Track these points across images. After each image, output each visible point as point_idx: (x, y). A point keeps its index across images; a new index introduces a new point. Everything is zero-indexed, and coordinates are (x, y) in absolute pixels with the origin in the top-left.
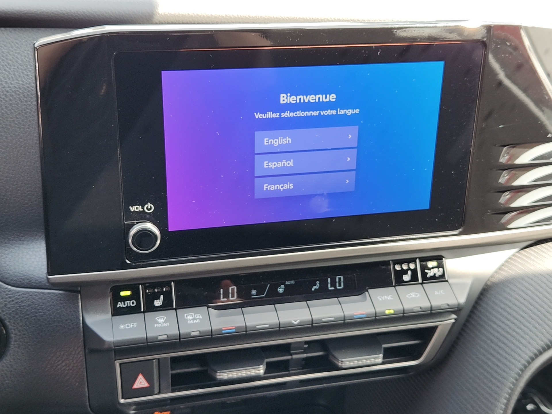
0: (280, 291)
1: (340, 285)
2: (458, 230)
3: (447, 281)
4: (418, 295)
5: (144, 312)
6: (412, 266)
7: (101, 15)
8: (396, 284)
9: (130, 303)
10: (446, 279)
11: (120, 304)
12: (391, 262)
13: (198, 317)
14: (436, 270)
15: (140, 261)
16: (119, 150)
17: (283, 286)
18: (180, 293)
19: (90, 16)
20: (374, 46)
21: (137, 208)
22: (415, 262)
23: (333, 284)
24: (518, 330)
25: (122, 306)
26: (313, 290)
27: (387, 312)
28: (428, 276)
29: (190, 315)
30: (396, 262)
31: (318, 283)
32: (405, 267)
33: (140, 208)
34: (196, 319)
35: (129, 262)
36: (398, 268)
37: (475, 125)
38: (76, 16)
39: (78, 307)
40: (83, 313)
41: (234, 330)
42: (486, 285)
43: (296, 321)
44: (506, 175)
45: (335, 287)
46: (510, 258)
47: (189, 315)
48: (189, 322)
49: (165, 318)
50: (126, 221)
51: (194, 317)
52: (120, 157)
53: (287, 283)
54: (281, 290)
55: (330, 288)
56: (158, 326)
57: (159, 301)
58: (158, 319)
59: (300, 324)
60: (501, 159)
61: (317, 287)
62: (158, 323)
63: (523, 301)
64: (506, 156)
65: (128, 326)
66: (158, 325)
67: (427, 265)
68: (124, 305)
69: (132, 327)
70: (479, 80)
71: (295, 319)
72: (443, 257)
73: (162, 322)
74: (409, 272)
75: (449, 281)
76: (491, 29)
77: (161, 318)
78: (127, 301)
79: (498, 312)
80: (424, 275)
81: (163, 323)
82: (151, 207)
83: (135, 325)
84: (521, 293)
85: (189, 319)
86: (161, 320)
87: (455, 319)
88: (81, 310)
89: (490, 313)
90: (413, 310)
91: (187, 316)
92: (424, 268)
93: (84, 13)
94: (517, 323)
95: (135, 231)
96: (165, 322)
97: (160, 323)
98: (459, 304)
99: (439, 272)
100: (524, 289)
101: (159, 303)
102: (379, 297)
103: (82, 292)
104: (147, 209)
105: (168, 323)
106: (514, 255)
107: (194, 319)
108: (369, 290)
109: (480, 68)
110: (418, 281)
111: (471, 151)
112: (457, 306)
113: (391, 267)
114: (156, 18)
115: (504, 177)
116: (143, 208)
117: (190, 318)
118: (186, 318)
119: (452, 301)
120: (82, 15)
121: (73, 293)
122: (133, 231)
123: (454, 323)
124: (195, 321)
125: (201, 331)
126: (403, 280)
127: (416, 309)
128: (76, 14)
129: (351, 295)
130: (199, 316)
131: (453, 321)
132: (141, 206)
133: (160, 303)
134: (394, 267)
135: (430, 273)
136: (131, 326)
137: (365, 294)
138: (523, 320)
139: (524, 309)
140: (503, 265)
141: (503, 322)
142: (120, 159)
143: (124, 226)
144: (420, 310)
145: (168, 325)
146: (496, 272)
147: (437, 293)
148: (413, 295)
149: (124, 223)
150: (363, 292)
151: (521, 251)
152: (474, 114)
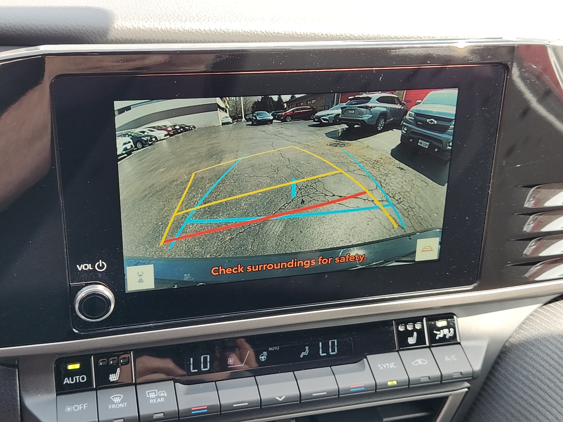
0: (262, 359)
1: (333, 351)
2: (473, 285)
3: (459, 343)
4: (426, 362)
5: (96, 389)
6: (418, 326)
7: (43, 30)
8: (399, 348)
9: (79, 378)
10: (459, 341)
11: (66, 381)
12: (393, 321)
13: (162, 395)
14: (446, 331)
15: (90, 329)
16: (62, 197)
17: (265, 353)
18: (140, 365)
19: (30, 31)
20: (375, 70)
21: (86, 267)
22: (422, 321)
23: (325, 349)
24: (544, 403)
25: (69, 383)
26: (301, 356)
27: (390, 383)
28: (437, 338)
29: (153, 392)
30: (399, 322)
31: (307, 348)
32: (410, 327)
33: (89, 267)
34: (160, 397)
35: (77, 331)
36: (401, 328)
37: (494, 162)
38: (13, 31)
39: (16, 384)
40: (21, 392)
41: (206, 410)
42: (504, 347)
43: (280, 398)
44: (532, 222)
45: (328, 353)
46: (531, 315)
47: (151, 392)
48: (151, 401)
49: (122, 396)
50: (71, 283)
51: (157, 395)
52: (63, 206)
53: (270, 349)
54: (263, 357)
55: (322, 355)
56: (113, 408)
57: (115, 376)
58: (113, 398)
59: (286, 401)
60: (526, 203)
61: (306, 353)
62: (113, 403)
63: (549, 368)
64: (532, 201)
65: (76, 408)
66: (113, 406)
67: (435, 324)
68: (72, 381)
69: (80, 409)
70: (500, 110)
71: (280, 395)
72: (455, 315)
73: (117, 402)
74: (415, 334)
75: (461, 343)
76: (514, 50)
77: (118, 396)
78: (75, 376)
79: (518, 379)
80: (432, 337)
81: (119, 403)
82: (102, 264)
83: (85, 407)
84: (545, 357)
85: (151, 398)
86: (117, 400)
87: (468, 388)
88: (18, 389)
89: (510, 381)
90: (420, 380)
91: (149, 393)
92: (432, 329)
93: (22, 28)
94: (543, 394)
95: (83, 295)
96: (121, 402)
97: (115, 403)
98: (473, 372)
99: (450, 334)
100: (549, 352)
101: (114, 378)
102: (380, 365)
103: (19, 366)
104: (99, 266)
105: (125, 404)
106: (536, 311)
107: (157, 398)
108: (368, 356)
109: (501, 96)
110: (426, 344)
111: (489, 193)
112: (471, 375)
113: (393, 328)
114: (112, 35)
115: (529, 224)
116: (93, 266)
117: (152, 395)
118: (148, 396)
119: (466, 369)
120: (20, 29)
121: (8, 368)
122: (82, 294)
123: (467, 392)
124: (159, 400)
125: (165, 413)
126: (408, 343)
127: (423, 380)
128: (13, 29)
129: (346, 362)
130: (164, 393)
131: (466, 390)
132: (90, 265)
133: (117, 378)
134: (397, 328)
135: (440, 335)
136: (80, 407)
137: (364, 361)
138: (549, 391)
139: (551, 377)
140: (523, 323)
141: (525, 393)
142: (63, 208)
143: (70, 288)
144: (429, 380)
145: (126, 406)
146: (516, 331)
147: (448, 359)
148: (420, 361)
149: (70, 285)
150: (361, 358)
151: (544, 306)
152: (493, 149)
